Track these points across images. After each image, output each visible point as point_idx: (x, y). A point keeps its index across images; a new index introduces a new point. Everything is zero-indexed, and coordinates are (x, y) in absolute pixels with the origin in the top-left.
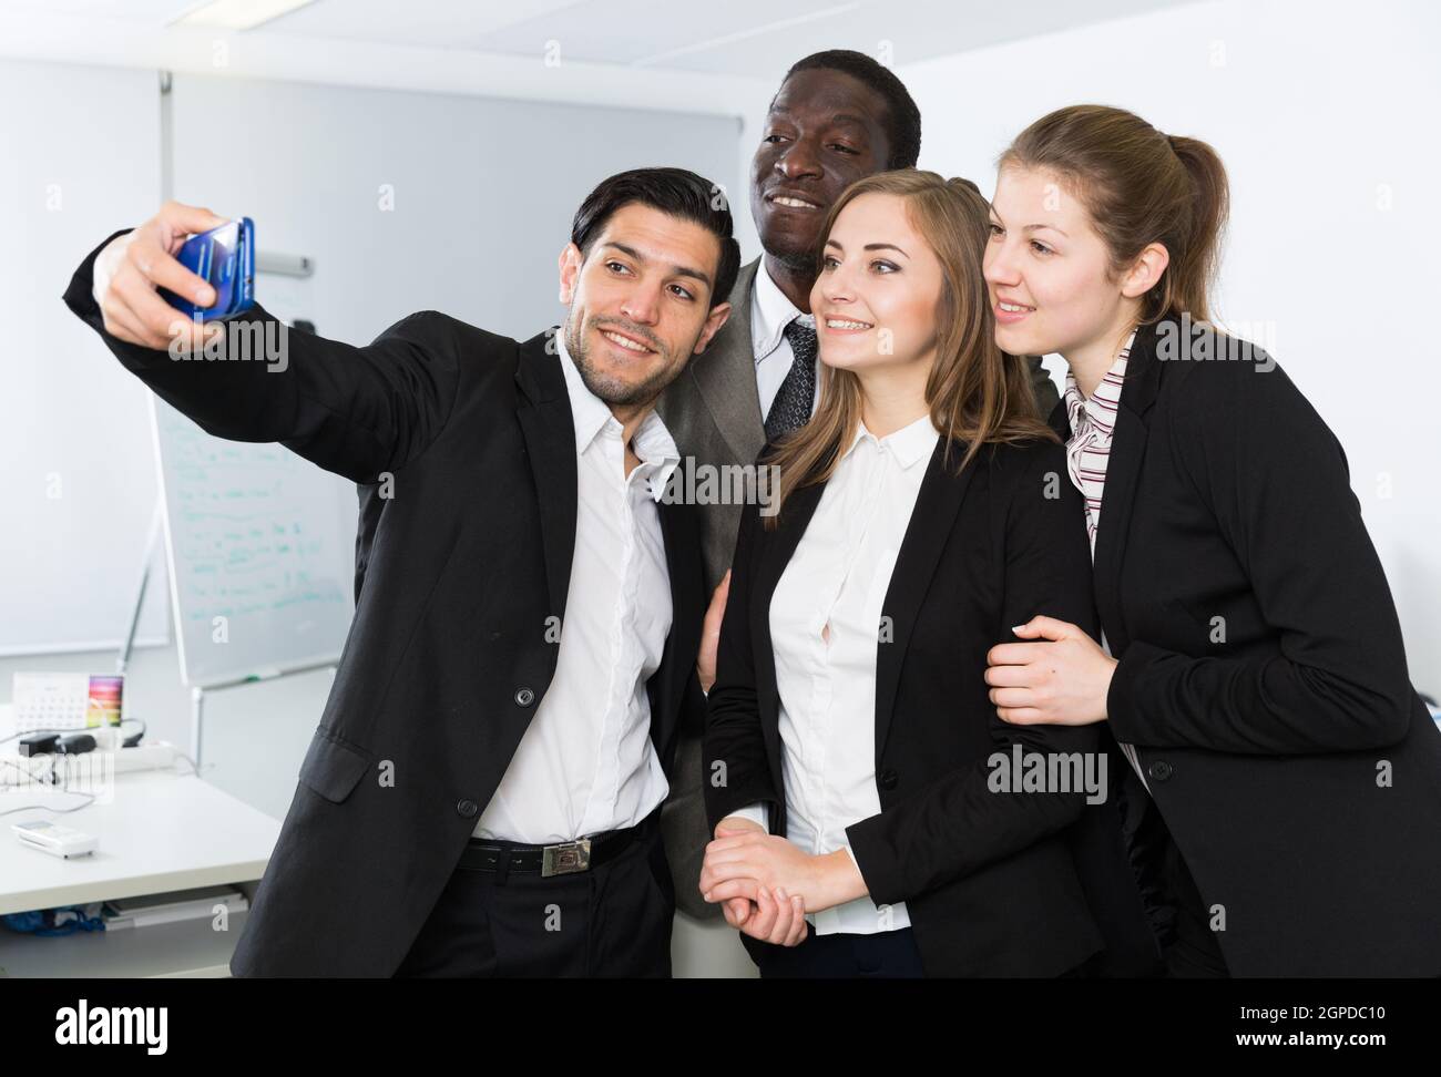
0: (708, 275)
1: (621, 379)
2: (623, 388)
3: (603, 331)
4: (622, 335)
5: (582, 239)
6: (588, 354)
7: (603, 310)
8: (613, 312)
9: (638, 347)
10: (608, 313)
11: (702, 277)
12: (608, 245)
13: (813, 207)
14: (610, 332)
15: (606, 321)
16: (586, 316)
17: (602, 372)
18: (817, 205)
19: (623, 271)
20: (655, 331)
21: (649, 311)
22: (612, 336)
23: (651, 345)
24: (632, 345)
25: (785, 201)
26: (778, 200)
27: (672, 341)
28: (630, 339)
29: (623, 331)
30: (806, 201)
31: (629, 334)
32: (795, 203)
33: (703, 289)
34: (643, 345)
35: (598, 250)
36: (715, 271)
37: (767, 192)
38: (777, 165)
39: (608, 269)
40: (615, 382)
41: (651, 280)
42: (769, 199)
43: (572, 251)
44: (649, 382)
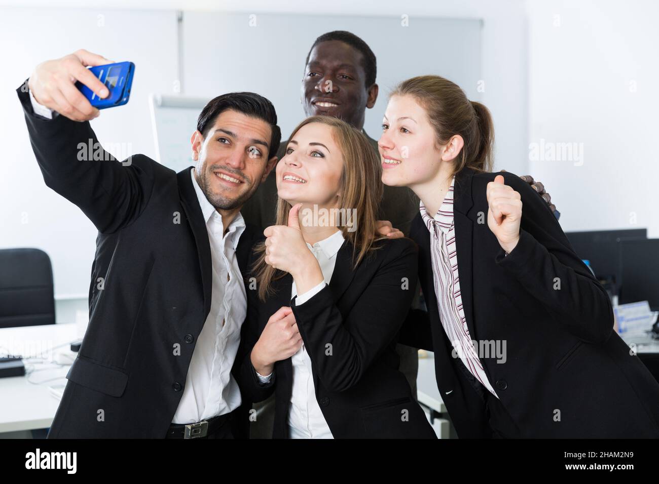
0: (268, 144)
1: (227, 197)
2: (228, 202)
3: (216, 173)
4: (227, 175)
5: (203, 129)
6: (209, 185)
7: (216, 162)
8: (222, 163)
9: (235, 181)
10: (219, 164)
11: (265, 144)
12: (217, 131)
13: (336, 106)
14: (221, 173)
15: (218, 168)
16: (208, 166)
17: (217, 194)
18: (337, 104)
19: (227, 142)
20: (243, 172)
21: (240, 163)
22: (222, 176)
23: (241, 179)
24: (232, 179)
25: (322, 105)
26: (318, 104)
27: (252, 177)
28: (231, 176)
29: (227, 172)
30: (332, 103)
31: (230, 174)
32: (327, 105)
33: (265, 150)
34: (237, 179)
35: (211, 133)
36: (270, 142)
37: (312, 100)
38: (316, 87)
39: (218, 142)
40: (223, 199)
41: (239, 147)
42: (314, 103)
43: (198, 134)
44: (241, 198)
